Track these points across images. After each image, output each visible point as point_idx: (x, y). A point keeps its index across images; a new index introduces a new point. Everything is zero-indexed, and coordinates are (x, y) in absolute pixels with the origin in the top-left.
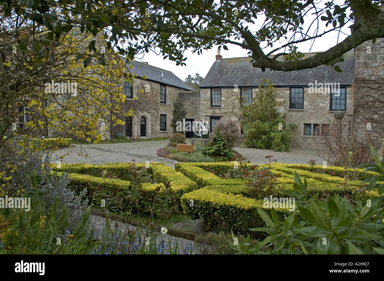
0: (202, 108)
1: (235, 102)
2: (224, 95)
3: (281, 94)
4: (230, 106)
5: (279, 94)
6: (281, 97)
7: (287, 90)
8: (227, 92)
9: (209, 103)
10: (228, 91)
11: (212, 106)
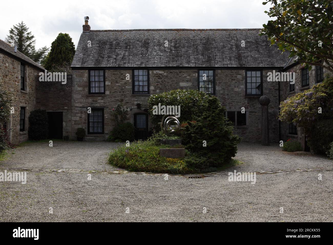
0: (74, 96)
1: (125, 87)
2: (110, 79)
3: (188, 77)
4: (119, 93)
5: (186, 77)
6: (187, 81)
7: (195, 72)
8: (114, 74)
9: (87, 90)
10: (116, 73)
11: (90, 93)
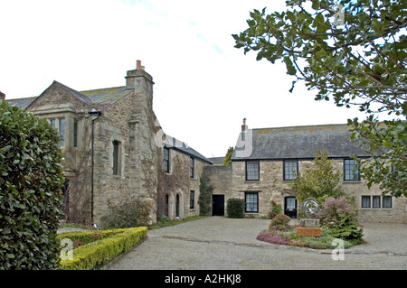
0: (234, 182)
2: (263, 168)
4: (271, 180)
7: (341, 162)
8: (267, 165)
9: (244, 177)
11: (247, 180)
